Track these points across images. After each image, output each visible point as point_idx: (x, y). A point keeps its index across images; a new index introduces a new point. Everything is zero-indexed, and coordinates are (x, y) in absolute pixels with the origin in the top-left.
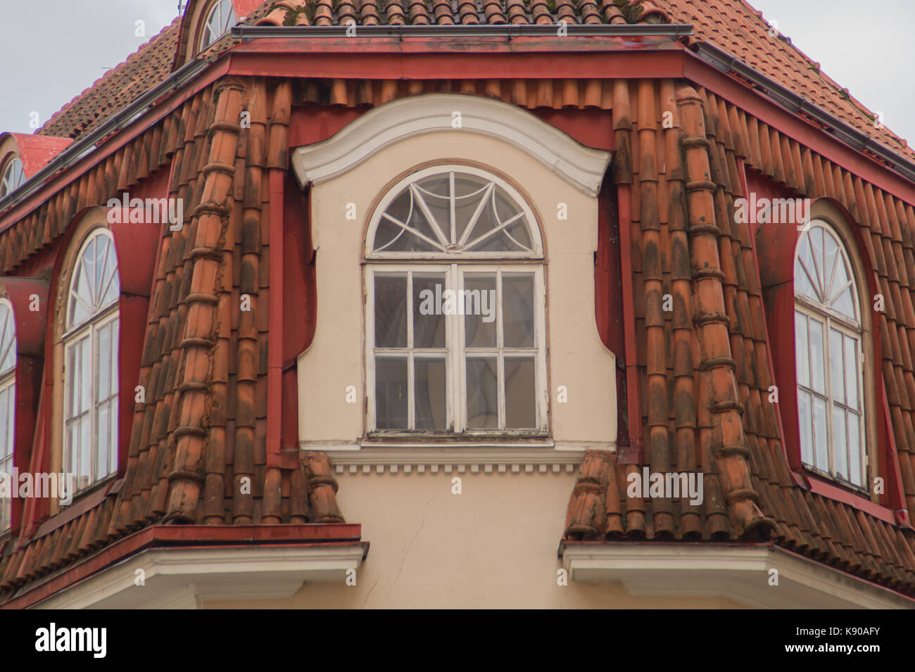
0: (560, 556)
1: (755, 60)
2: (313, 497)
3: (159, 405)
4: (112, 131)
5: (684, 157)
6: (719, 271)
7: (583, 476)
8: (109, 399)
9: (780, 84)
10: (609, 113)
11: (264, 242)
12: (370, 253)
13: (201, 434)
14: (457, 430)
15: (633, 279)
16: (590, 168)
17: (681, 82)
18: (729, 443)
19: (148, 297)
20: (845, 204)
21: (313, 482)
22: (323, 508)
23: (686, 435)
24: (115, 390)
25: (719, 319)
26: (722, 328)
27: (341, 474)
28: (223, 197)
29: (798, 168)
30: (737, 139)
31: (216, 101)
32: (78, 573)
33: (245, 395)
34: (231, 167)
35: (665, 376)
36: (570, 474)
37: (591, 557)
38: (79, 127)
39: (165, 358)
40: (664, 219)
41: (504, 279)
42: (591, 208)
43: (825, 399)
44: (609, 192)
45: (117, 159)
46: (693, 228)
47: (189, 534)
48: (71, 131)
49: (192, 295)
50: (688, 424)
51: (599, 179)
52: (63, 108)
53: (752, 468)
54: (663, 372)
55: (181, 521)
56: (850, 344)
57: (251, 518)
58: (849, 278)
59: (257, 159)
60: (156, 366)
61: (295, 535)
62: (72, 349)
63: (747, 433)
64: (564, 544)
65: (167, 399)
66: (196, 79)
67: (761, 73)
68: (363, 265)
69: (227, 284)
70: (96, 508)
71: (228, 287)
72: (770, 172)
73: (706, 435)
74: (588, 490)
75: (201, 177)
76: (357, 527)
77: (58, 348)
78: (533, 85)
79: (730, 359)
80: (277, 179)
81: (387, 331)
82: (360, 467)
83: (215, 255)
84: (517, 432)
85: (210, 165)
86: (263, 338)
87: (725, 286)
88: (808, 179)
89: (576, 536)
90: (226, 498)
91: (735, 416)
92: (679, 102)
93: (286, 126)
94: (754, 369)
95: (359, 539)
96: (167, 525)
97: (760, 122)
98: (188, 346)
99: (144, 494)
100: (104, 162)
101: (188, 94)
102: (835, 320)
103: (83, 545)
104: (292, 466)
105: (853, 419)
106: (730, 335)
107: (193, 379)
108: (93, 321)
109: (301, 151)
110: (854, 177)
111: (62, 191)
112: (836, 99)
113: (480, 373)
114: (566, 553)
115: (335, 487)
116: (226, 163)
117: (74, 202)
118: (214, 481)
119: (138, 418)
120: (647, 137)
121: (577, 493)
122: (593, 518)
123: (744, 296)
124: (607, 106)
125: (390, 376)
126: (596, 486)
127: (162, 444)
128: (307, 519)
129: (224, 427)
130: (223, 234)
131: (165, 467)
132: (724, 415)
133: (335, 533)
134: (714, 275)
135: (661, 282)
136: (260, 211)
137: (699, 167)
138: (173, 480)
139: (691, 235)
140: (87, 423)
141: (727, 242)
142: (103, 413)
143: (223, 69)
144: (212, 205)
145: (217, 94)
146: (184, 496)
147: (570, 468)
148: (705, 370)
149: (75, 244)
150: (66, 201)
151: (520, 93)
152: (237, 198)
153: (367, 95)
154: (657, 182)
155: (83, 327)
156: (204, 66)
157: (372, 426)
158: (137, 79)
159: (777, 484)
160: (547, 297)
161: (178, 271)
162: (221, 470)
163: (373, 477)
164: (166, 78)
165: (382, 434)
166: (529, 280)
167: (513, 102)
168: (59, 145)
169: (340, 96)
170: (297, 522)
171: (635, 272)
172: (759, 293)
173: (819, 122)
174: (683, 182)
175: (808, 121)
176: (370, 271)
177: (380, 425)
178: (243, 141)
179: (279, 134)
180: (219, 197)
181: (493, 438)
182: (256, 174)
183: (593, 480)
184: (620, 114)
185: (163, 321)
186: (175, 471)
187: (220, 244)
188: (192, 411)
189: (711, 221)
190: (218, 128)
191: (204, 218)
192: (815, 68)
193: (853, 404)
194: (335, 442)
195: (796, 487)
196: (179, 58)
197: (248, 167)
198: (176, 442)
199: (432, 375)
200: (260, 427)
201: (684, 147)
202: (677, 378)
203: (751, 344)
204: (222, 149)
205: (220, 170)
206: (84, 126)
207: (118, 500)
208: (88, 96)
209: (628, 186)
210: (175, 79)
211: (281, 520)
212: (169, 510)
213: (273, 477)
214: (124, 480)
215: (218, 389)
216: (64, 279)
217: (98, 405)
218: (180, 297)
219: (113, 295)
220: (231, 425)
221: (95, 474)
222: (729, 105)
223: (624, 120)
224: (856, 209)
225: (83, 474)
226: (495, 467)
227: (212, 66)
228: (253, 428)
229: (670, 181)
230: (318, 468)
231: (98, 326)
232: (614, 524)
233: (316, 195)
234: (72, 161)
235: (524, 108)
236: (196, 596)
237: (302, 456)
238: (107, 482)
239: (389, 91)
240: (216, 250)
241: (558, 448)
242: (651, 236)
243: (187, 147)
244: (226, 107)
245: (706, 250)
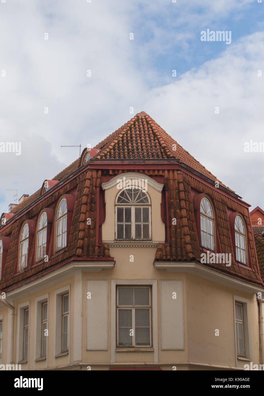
0: (154, 264)
1: (193, 166)
2: (105, 252)
3: (75, 233)
4: (66, 179)
5: (178, 185)
6: (185, 207)
7: (158, 248)
8: (65, 232)
9: (197, 170)
10: (164, 176)
11: (96, 201)
12: (116, 203)
13: (83, 239)
14: (133, 239)
15: (168, 209)
16: (160, 187)
17: (178, 170)
18: (187, 242)
19: (73, 212)
20: (210, 194)
21: (105, 249)
22: (107, 254)
23: (179, 240)
24: (66, 230)
25: (185, 217)
26: (186, 219)
27: (110, 247)
28: (88, 192)
29: (201, 187)
30: (189, 181)
31: (87, 173)
32: (59, 266)
33: (92, 231)
34: (89, 186)
35: (175, 228)
36: (156, 248)
37: (160, 264)
38: (60, 179)
39: (76, 224)
40: (175, 197)
41: (143, 209)
42: (160, 195)
43: (206, 233)
44: (164, 192)
45: (67, 185)
46: (180, 199)
47: (80, 259)
48: (59, 179)
49: (81, 212)
50: (179, 238)
51: (162, 189)
52: (57, 175)
53: (192, 246)
54: (174, 227)
55: (79, 256)
56: (211, 222)
57: (92, 256)
58: (211, 209)
59: (94, 185)
60: (74, 225)
61: (101, 259)
62: (58, 222)
63: (191, 239)
64: (154, 262)
65: (76, 232)
66: (83, 169)
67: (194, 168)
68: (115, 206)
69: (88, 209)
70: (62, 253)
71: (88, 210)
72: (195, 188)
73: (183, 240)
74: (159, 251)
75: (83, 188)
76: (113, 258)
77: (55, 222)
78: (149, 170)
79: (188, 225)
80: (98, 189)
81: (120, 219)
82: (114, 246)
83: (86, 204)
84: (145, 239)
85: (85, 186)
86: (95, 220)
87: (187, 210)
88: (203, 190)
89: (157, 260)
90: (87, 252)
91: (188, 236)
92: (178, 174)
93: (100, 178)
94: (192, 227)
95: (114, 260)
96: (76, 257)
97: (194, 178)
98: (80, 222)
99: (72, 251)
100: (65, 185)
101: (81, 172)
102: (208, 217)
103: (60, 261)
104: (101, 246)
105: (212, 237)
106: (188, 220)
107: (81, 228)
108: (62, 217)
109: (103, 183)
110: (212, 189)
111: (56, 191)
112: (208, 174)
113: (138, 227)
114: (155, 263)
115: (109, 250)
116: (88, 186)
117: (59, 193)
118: (85, 248)
119: (70, 236)
120: (171, 181)
121: (157, 251)
122: (160, 256)
123: (190, 212)
124: (163, 175)
125: (120, 228)
126: (161, 250)
127: (75, 241)
128: (103, 256)
129: (87, 238)
130: (87, 200)
131: (76, 245)
132: (186, 236)
133: (109, 259)
134: (185, 208)
135: (174, 209)
136: (95, 195)
137: (182, 186)
138: (77, 248)
139: (180, 200)
140: (60, 237)
141: (187, 202)
142: (64, 235)
143: (88, 167)
144: (85, 194)
145: (87, 172)
146: (79, 251)
147: (156, 246)
148: (183, 227)
149: (59, 201)
150: (57, 193)
151: (146, 172)
152: (91, 192)
153: (116, 172)
154: (173, 190)
155: (60, 218)
156: (84, 167)
157: (116, 238)
158: (71, 169)
159: (197, 250)
160: (151, 212)
161: (79, 207)
162: (86, 246)
163: (117, 248)
164: (77, 169)
165: (118, 240)
166: (148, 209)
167: (145, 174)
168: (56, 182)
169: (111, 173)
170: (102, 257)
171: (169, 208)
172: (193, 212)
173: (205, 178)
174: (178, 190)
175: (203, 178)
176: (116, 207)
177: (118, 238)
178: (92, 181)
179: (99, 180)
180: (87, 192)
181: (140, 240)
182: (94, 188)
183: (160, 249)
184: (166, 176)
185: (76, 217)
186: (78, 246)
187: (87, 202)
188: (81, 234)
189: (184, 197)
190: (87, 179)
191: (84, 196)
192: (204, 168)
193: (212, 234)
194: (109, 241)
195: (200, 250)
196: (80, 165)
197: (93, 186)
198: (78, 241)
199: (128, 228)
200: (94, 238)
201: (179, 183)
202: (177, 229)
203: (192, 222)
204: (88, 183)
205: (87, 187)
206: (61, 178)
207: (66, 252)
208: (62, 173)
209: (168, 190)
210: (79, 169)
211: (98, 256)
212: (76, 254)
213: (97, 248)
214: (68, 248)
215: (86, 230)
216: (56, 208)
217: (63, 233)
218: (79, 212)
219: (66, 211)
220: (89, 237)
221: (62, 247)
222: (187, 175)
223: (167, 177)
224: (212, 195)
225: (60, 246)
226: (141, 246)
227: (86, 167)
228: (93, 238)
229: (176, 190)
230: (106, 246)
231: (63, 217)
232: (164, 258)
233: (106, 192)
234: (59, 185)
235: (147, 175)
236: (82, 271)
237: (102, 244)
238: (64, 248)
239: (120, 172)
240: (86, 203)
241: (153, 242)
242: (172, 200)
243: (81, 182)
244: (88, 175)
245: (183, 203)
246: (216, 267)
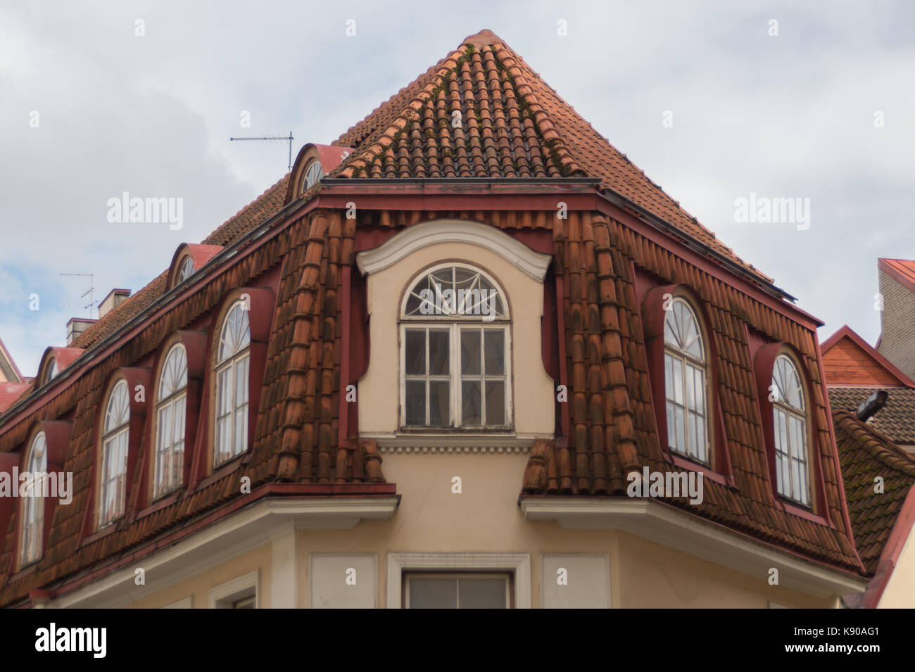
0: (519, 504)
1: (640, 200)
2: (367, 466)
3: (273, 409)
4: (247, 242)
5: (596, 258)
6: (618, 328)
7: (534, 454)
8: (243, 405)
9: (655, 214)
10: (551, 231)
11: (338, 309)
12: (403, 316)
13: (298, 427)
14: (456, 426)
15: (565, 333)
16: (540, 265)
17: (594, 213)
18: (624, 434)
19: (267, 343)
20: (695, 288)
21: (367, 457)
22: (373, 474)
23: (597, 429)
24: (247, 399)
25: (618, 358)
26: (620, 364)
27: (384, 453)
28: (314, 282)
29: (666, 266)
30: (629, 248)
31: (310, 224)
32: (223, 512)
33: (326, 403)
34: (318, 263)
35: (584, 393)
36: (525, 453)
37: (538, 505)
38: (228, 240)
39: (277, 381)
40: (584, 296)
41: (485, 333)
42: (538, 291)
43: (683, 407)
44: (550, 281)
45: (250, 259)
46: (602, 302)
47: (291, 488)
48: (223, 242)
49: (294, 342)
50: (599, 423)
51: (544, 271)
52: (219, 228)
53: (638, 450)
54: (583, 390)
55: (286, 480)
56: (698, 374)
57: (329, 479)
58: (698, 333)
59: (334, 258)
60: (272, 385)
61: (356, 490)
62: (221, 375)
63: (635, 428)
64: (522, 497)
65: (278, 405)
66: (298, 211)
67: (644, 207)
68: (399, 324)
69: (315, 335)
70: (234, 472)
71: (316, 336)
72: (650, 268)
73: (610, 430)
74: (537, 464)
75: (300, 269)
76: (394, 485)
77: (212, 374)
78: (504, 214)
79: (625, 382)
80: (346, 271)
81: (414, 364)
82: (396, 449)
83: (308, 318)
84: (493, 427)
85: (306, 262)
86: (337, 369)
87: (622, 338)
88: (673, 272)
89: (529, 492)
90: (313, 467)
91: (628, 418)
92: (594, 225)
93: (352, 239)
94: (640, 389)
95: (394, 493)
96: (278, 483)
97: (643, 238)
98: (291, 373)
99: (264, 463)
100: (241, 261)
101: (294, 219)
102: (689, 359)
103: (226, 494)
104: (354, 447)
105: (700, 420)
106: (625, 368)
107: (294, 394)
108: (234, 357)
109: (362, 254)
110: (701, 271)
111: (217, 278)
112: (690, 224)
113: (470, 391)
114: (523, 502)
115: (380, 461)
116: (316, 261)
117: (223, 285)
118: (307, 456)
119: (260, 417)
120: (574, 246)
121: (530, 465)
122: (540, 480)
123: (634, 344)
124: (549, 227)
125: (414, 393)
126: (542, 461)
127: (274, 433)
128: (363, 480)
129: (312, 423)
130: (313, 304)
131: (277, 447)
132: (621, 418)
133: (381, 489)
134: (617, 331)
135: (582, 335)
136: (335, 290)
137: (606, 264)
138: (281, 455)
139: (601, 306)
140: (229, 420)
141: (623, 311)
142: (239, 414)
143: (316, 204)
144: (307, 287)
145: (311, 219)
146: (287, 465)
147: (525, 450)
148: (609, 390)
149: (224, 310)
150: (219, 284)
151: (496, 219)
152: (322, 283)
153: (403, 220)
154: (580, 274)
155: (228, 361)
156: (303, 203)
157: (403, 423)
158: (263, 210)
159: (654, 460)
160: (512, 344)
161: (286, 327)
162: (310, 450)
163: (404, 455)
164: (281, 209)
165: (410, 428)
166: (501, 333)
167: (492, 224)
168: (215, 250)
169: (386, 220)
170: (356, 482)
171: (566, 329)
172: (643, 342)
173: (679, 238)
174: (596, 274)
175: (672, 237)
176: (403, 327)
177: (408, 422)
178: (326, 248)
179: (348, 244)
180: (312, 282)
181: (478, 431)
182: (334, 268)
183: (540, 457)
184: (557, 232)
185: (276, 358)
186: (283, 450)
187: (311, 311)
188: (293, 413)
189: (613, 298)
190: (312, 240)
191: (302, 295)
192: (676, 205)
193: (701, 412)
194: (381, 433)
195: (665, 462)
196: (289, 198)
197: (329, 263)
198: (283, 432)
199: (441, 392)
200: (335, 423)
201: (597, 252)
202: (592, 394)
203: (638, 374)
204: (313, 253)
205: (312, 266)
206: (231, 239)
207: (248, 467)
208: (233, 221)
209: (562, 276)
210: (285, 210)
211: (347, 481)
212: (279, 474)
213: (342, 455)
214: (252, 455)
215: (309, 400)
216: (216, 332)
217: (236, 409)
218: (286, 343)
219: (246, 342)
220: (317, 421)
221: (234, 450)
222: (624, 227)
223: (560, 236)
224: (702, 292)
225: (227, 451)
226: (479, 449)
227: (309, 203)
228: (330, 424)
229: (588, 273)
230: (370, 449)
231: (237, 360)
232: (553, 485)
233: (372, 284)
234: (223, 260)
235: (498, 228)
236: (295, 527)
237: (360, 441)
238: (241, 456)
239: (416, 217)
240: (309, 314)
241: (519, 437)
242: (576, 307)
243: (293, 252)
244: (316, 228)
245: (610, 316)
246: (713, 514)
